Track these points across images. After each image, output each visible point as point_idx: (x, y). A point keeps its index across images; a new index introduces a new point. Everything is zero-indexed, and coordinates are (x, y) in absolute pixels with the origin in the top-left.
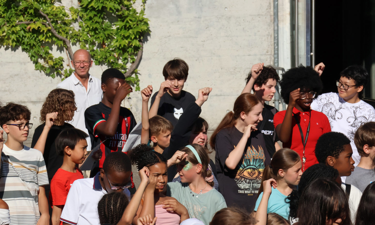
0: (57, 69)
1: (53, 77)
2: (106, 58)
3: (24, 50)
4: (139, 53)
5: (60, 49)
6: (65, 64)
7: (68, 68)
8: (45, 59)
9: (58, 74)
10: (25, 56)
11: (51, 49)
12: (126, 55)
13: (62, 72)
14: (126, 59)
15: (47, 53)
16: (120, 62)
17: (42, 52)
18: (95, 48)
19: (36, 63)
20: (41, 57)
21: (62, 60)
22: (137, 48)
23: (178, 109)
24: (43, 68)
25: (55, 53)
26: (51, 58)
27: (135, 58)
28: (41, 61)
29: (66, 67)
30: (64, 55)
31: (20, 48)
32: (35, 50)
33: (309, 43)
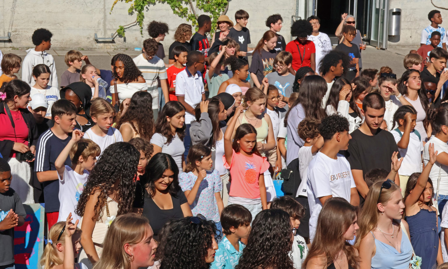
0: (184, 14)
1: (182, 18)
2: (210, 9)
3: (168, 3)
4: (227, 7)
5: (186, 3)
6: (188, 11)
7: (190, 13)
8: (178, 8)
9: (185, 16)
10: (169, 6)
11: (182, 3)
12: (220, 7)
13: (187, 15)
14: (220, 9)
15: (180, 5)
16: (217, 11)
17: (177, 5)
18: (204, 3)
19: (174, 10)
20: (177, 7)
21: (187, 9)
22: (226, 4)
23: (241, 36)
24: (177, 13)
25: (184, 5)
26: (182, 8)
27: (225, 9)
28: (177, 9)
29: (189, 13)
30: (188, 6)
31: (166, 2)
32: (174, 3)
33: (314, 4)
